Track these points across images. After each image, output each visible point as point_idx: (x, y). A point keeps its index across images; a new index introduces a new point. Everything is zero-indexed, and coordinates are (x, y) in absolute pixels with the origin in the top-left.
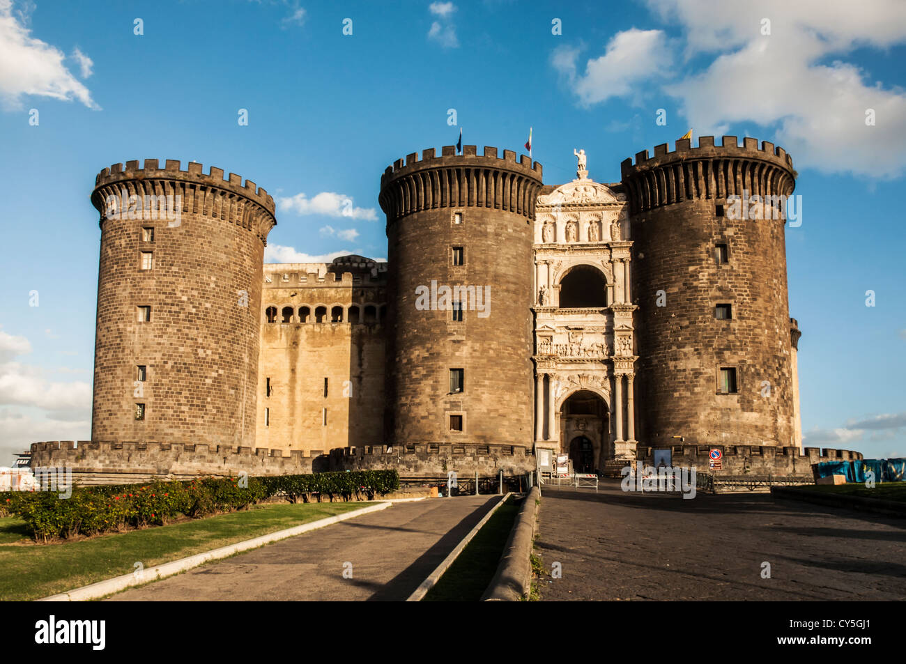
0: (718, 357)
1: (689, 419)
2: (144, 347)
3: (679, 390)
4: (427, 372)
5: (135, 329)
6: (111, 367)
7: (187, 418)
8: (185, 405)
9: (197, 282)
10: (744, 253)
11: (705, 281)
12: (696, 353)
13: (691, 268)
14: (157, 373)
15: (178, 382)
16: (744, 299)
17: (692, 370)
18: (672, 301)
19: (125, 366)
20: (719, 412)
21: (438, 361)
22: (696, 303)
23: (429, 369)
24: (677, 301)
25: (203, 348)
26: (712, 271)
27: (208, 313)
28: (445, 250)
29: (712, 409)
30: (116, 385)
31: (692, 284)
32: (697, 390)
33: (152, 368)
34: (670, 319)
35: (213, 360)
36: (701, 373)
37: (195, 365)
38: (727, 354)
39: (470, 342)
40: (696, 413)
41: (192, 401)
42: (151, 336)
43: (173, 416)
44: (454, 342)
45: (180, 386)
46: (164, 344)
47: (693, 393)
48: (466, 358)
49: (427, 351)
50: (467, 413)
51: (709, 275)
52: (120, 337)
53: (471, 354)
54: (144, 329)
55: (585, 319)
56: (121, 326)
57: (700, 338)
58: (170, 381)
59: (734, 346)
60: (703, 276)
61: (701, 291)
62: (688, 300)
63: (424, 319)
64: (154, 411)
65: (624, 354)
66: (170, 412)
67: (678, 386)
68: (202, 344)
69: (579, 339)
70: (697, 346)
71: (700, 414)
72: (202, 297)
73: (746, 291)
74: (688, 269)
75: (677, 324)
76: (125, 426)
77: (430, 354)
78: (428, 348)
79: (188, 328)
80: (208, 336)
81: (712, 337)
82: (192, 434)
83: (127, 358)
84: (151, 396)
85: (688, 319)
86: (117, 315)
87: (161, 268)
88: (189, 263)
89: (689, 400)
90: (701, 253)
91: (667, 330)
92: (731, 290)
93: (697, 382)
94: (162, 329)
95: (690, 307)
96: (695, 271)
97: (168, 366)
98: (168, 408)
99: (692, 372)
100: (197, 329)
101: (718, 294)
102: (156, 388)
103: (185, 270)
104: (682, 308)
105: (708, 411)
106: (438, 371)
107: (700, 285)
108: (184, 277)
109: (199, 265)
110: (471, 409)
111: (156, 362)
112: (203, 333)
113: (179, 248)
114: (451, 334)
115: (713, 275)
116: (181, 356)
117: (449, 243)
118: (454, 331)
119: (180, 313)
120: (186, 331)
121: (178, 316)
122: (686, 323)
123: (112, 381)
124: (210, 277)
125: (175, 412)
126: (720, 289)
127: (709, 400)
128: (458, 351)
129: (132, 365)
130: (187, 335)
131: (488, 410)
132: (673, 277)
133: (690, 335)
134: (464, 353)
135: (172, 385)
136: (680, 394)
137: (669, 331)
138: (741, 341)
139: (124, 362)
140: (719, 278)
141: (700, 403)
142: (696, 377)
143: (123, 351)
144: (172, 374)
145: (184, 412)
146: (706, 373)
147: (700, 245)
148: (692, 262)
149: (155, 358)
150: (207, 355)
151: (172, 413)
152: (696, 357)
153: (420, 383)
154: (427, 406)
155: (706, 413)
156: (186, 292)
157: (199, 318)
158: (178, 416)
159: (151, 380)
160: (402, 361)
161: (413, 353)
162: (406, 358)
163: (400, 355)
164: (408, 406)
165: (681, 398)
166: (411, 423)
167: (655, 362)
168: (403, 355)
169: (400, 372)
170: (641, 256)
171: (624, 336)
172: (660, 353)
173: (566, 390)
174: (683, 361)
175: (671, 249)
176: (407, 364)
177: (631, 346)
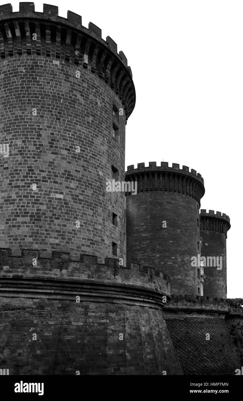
14: (121, 224)
19: (105, 208)
33: (119, 219)
47: (222, 292)
56: (101, 174)
61: (224, 262)
63: (190, 245)
70: (223, 278)
83: (107, 203)
93: (223, 289)
97: (123, 222)
111: (120, 216)
129: (110, 210)
133: (222, 274)
137: (217, 272)
139: (104, 205)
149: (120, 213)
160: (177, 259)
161: (185, 258)
162: (180, 258)
163: (176, 256)
164: (183, 280)
165: (219, 292)
166: (185, 287)
167: (212, 280)
168: (178, 256)
169: (177, 264)
170: (207, 244)
171: (202, 269)
172: (214, 278)
174: (220, 282)
175: (218, 246)
176: (181, 261)
177: (203, 273)
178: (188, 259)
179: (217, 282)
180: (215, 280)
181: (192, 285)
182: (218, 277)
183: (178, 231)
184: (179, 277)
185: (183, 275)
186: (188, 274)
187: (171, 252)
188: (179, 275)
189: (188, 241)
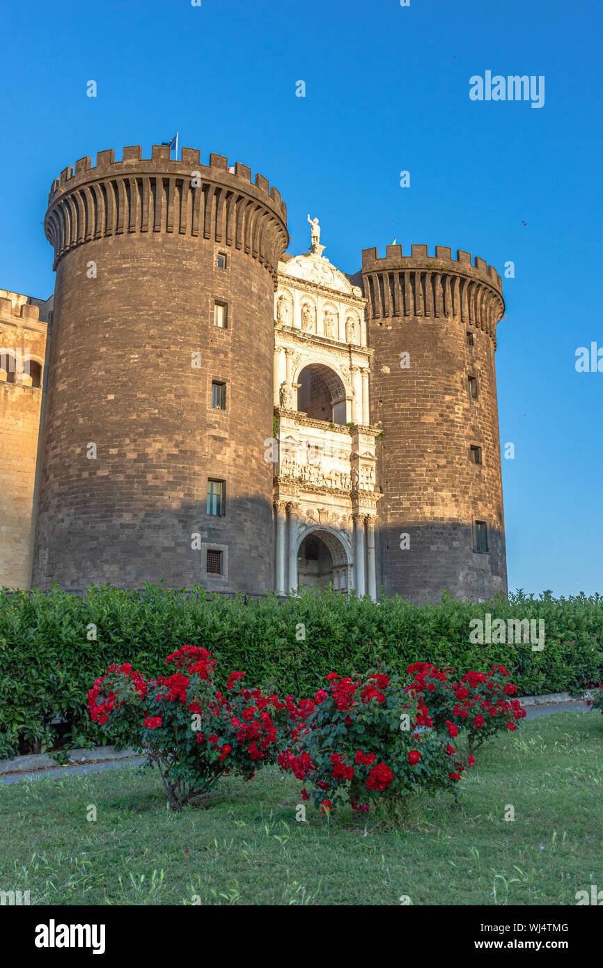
0: (474, 508)
1: (448, 580)
3: (436, 543)
4: (174, 478)
10: (488, 392)
11: (460, 415)
12: (454, 499)
13: (448, 398)
16: (489, 444)
18: (427, 433)
20: (475, 573)
21: (193, 464)
22: (452, 440)
23: (179, 475)
24: (433, 433)
26: (467, 406)
28: (205, 300)
29: (470, 568)
31: (448, 416)
32: (455, 544)
34: (425, 454)
38: (480, 504)
39: (234, 442)
40: (455, 573)
44: (215, 438)
48: (229, 465)
49: (176, 446)
50: (229, 549)
51: (464, 409)
53: (234, 460)
55: (323, 436)
57: (457, 482)
59: (485, 496)
60: (459, 409)
61: (457, 426)
62: (445, 434)
63: (172, 396)
65: (367, 488)
67: (435, 538)
70: (455, 491)
71: (459, 573)
73: (490, 436)
74: (444, 398)
75: (433, 461)
77: (181, 451)
78: (176, 440)
81: (468, 483)
85: (446, 457)
89: (447, 556)
90: (456, 382)
91: (421, 466)
92: (481, 432)
95: (447, 443)
96: (451, 402)
101: (472, 433)
104: (438, 443)
105: (467, 571)
106: (191, 480)
107: (456, 420)
110: (233, 541)
114: (211, 426)
115: (467, 410)
117: (211, 292)
118: (215, 422)
122: (443, 462)
127: (467, 558)
128: (219, 453)
131: (250, 545)
132: (429, 404)
133: (447, 477)
134: (226, 457)
136: (438, 548)
137: (425, 469)
138: (488, 492)
140: (472, 416)
141: (459, 561)
147: (455, 372)
148: (448, 390)
153: (162, 494)
154: (174, 532)
155: (465, 572)
160: (125, 455)
161: (150, 445)
162: (134, 450)
163: (120, 446)
164: (137, 528)
165: (438, 552)
166: (143, 555)
167: (406, 504)
168: (127, 445)
169: (120, 472)
170: (386, 370)
171: (366, 466)
172: (413, 494)
173: (303, 528)
174: (441, 507)
175: (426, 370)
176: (136, 461)
177: (374, 481)
178: (160, 451)
179: (427, 509)
180: (416, 504)
181: (173, 544)
182: (430, 490)
183: (133, 356)
184: (127, 518)
185: (141, 510)
186: (158, 504)
187: (109, 434)
188: (127, 511)
189: (167, 384)
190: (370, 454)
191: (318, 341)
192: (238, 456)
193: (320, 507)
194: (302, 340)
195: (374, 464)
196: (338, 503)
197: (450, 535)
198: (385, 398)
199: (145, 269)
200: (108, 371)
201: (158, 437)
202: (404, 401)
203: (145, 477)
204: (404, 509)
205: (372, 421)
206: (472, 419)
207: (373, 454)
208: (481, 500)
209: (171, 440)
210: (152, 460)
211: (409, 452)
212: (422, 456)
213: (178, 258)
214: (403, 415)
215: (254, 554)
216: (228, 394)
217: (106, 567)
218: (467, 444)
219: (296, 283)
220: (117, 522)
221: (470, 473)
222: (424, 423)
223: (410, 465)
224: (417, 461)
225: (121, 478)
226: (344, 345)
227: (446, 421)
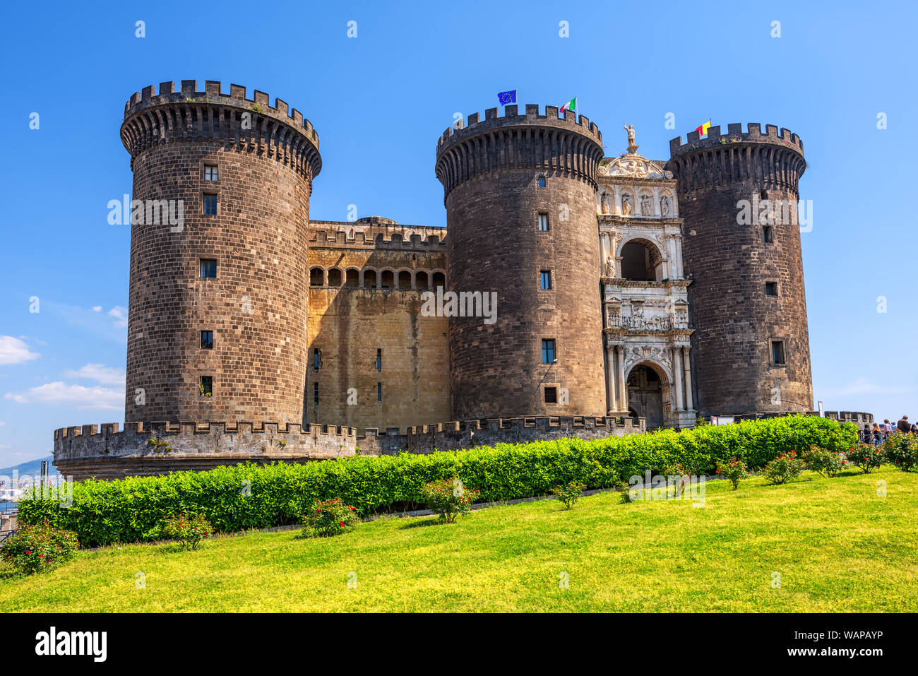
0: (770, 331)
1: (748, 389)
2: (210, 308)
3: (737, 362)
4: (519, 342)
5: (197, 286)
6: (167, 331)
7: (259, 394)
8: (257, 378)
9: (265, 234)
10: (784, 236)
11: (756, 260)
12: (751, 327)
13: (744, 247)
14: (225, 340)
15: (249, 351)
16: (786, 278)
17: (748, 343)
18: (727, 278)
19: (186, 330)
21: (531, 331)
23: (521, 339)
24: (732, 277)
25: (272, 311)
26: (761, 250)
27: (276, 270)
28: (532, 214)
29: (767, 378)
30: (174, 353)
31: (745, 262)
32: (754, 361)
33: (220, 334)
34: (726, 295)
35: (282, 325)
36: (756, 346)
37: (265, 331)
38: (776, 328)
39: (560, 311)
40: (754, 383)
41: (264, 374)
42: (218, 295)
43: (244, 390)
44: (545, 310)
45: (251, 355)
46: (233, 305)
47: (750, 364)
48: (557, 328)
49: (518, 320)
50: (561, 385)
51: (759, 254)
52: (179, 295)
53: (561, 323)
54: (209, 286)
55: (644, 292)
56: (180, 282)
57: (754, 313)
58: (241, 350)
59: (781, 321)
60: (754, 255)
61: (753, 269)
62: (742, 277)
63: (513, 286)
64: (223, 385)
65: (681, 327)
66: (241, 386)
67: (736, 358)
68: (271, 306)
69: (640, 311)
70: (752, 320)
71: (757, 383)
72: (270, 252)
73: (786, 271)
74: (741, 247)
75: (733, 299)
76: (188, 403)
77: (521, 323)
78: (518, 317)
79: (259, 287)
80: (277, 297)
81: (764, 313)
82: (264, 412)
83: (188, 321)
84: (220, 367)
85: (743, 295)
86: (173, 269)
87: (227, 214)
88: (258, 211)
89: (747, 371)
90: (751, 233)
91: (723, 304)
92: (776, 270)
93: (753, 354)
94: (229, 287)
95: (744, 284)
96: (747, 250)
97: (238, 332)
98: (239, 381)
99: (748, 345)
100: (267, 289)
101: (767, 272)
102: (226, 358)
103: (254, 218)
104: (737, 284)
105: (764, 380)
106: (530, 342)
107: (752, 263)
108: (252, 226)
109: (267, 214)
110: (563, 380)
111: (224, 327)
112: (272, 295)
113: (246, 191)
114: (542, 303)
115: (762, 254)
116: (251, 320)
117: (535, 207)
118: (544, 299)
119: (250, 268)
120: (256, 290)
121: (247, 273)
122: (741, 299)
123: (168, 349)
124: (277, 229)
125: (247, 386)
126: (768, 268)
127: (764, 371)
128: (549, 320)
129: (195, 330)
130: (257, 295)
132: (728, 254)
133: (745, 310)
134: (555, 322)
135: (243, 354)
136: (739, 366)
137: (726, 306)
138: (785, 317)
139: (185, 326)
140: (767, 258)
141: (756, 373)
142: (752, 350)
143: (183, 312)
144: (243, 341)
145: (255, 386)
146: (760, 346)
148: (744, 241)
149: (223, 322)
150: (276, 320)
151: (243, 387)
152: (751, 331)
153: (511, 354)
154: (521, 378)
155: (763, 382)
156: (255, 244)
157: (268, 276)
158: (249, 390)
159: (219, 348)
160: (487, 331)
162: (492, 327)
163: (484, 324)
164: (497, 378)
165: (739, 369)
166: (502, 395)
167: (713, 335)
169: (485, 342)
170: (694, 233)
171: (680, 310)
172: (717, 327)
173: (631, 362)
174: (740, 334)
175: (724, 228)
176: (493, 333)
177: (687, 320)
178: (508, 324)
179: (729, 337)
180: (721, 334)
181: (521, 386)
182: (731, 322)
183: (487, 263)
184: (491, 372)
186: (509, 360)
188: (491, 367)
189: (509, 278)
190: (682, 301)
191: (636, 221)
192: (564, 320)
193: (644, 345)
194: (622, 224)
195: (687, 308)
196: (659, 340)
197: (748, 354)
198: (694, 255)
199: (489, 200)
200: (473, 275)
201: (506, 316)
202: (707, 256)
203: (500, 344)
204: (712, 338)
205: (685, 274)
206: (768, 260)
207: (686, 300)
208: (777, 324)
209: (514, 316)
210: (503, 331)
211: (713, 295)
212: (724, 296)
213: (510, 187)
214: (707, 266)
215: (582, 386)
216: (553, 277)
217: (482, 404)
218: (763, 282)
219: (614, 181)
220: (486, 375)
221: (766, 304)
222: (724, 271)
223: (714, 305)
224: (720, 301)
225: (486, 346)
226: (658, 220)
227: (743, 266)
